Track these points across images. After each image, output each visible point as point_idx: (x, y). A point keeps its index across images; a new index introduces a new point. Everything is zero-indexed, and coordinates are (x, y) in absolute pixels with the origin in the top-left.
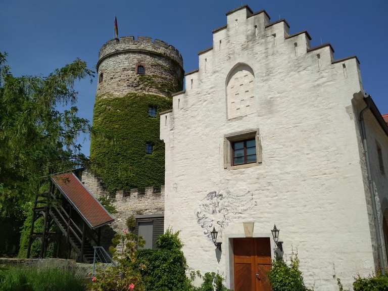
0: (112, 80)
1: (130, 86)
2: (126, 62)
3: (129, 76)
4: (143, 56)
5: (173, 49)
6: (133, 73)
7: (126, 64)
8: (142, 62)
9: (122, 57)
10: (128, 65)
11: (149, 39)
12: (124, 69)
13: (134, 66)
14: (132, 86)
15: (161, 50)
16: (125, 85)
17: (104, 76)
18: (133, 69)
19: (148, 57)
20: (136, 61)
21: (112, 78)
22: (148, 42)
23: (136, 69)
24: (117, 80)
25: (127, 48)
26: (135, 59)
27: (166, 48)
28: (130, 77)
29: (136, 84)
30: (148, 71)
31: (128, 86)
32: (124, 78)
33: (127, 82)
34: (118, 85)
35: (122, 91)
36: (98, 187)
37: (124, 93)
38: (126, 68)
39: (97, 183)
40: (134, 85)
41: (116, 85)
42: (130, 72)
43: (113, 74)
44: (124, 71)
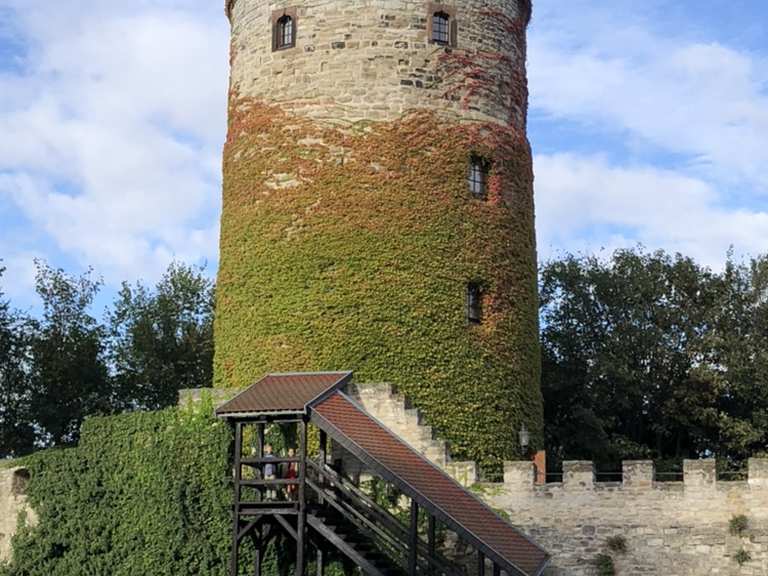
0: (343, 52)
1: (410, 83)
3: (406, 47)
6: (420, 37)
10: (403, 6)
12: (387, 17)
13: (422, 13)
14: (419, 84)
16: (394, 77)
18: (419, 24)
21: (341, 45)
23: (429, 24)
28: (410, 49)
29: (430, 79)
30: (464, 34)
31: (404, 82)
32: (387, 51)
33: (400, 68)
34: (368, 74)
35: (381, 95)
36: (425, 444)
37: (390, 105)
38: (393, 18)
39: (419, 430)
40: (424, 81)
41: (361, 71)
42: (409, 33)
43: (346, 30)
44: (387, 25)
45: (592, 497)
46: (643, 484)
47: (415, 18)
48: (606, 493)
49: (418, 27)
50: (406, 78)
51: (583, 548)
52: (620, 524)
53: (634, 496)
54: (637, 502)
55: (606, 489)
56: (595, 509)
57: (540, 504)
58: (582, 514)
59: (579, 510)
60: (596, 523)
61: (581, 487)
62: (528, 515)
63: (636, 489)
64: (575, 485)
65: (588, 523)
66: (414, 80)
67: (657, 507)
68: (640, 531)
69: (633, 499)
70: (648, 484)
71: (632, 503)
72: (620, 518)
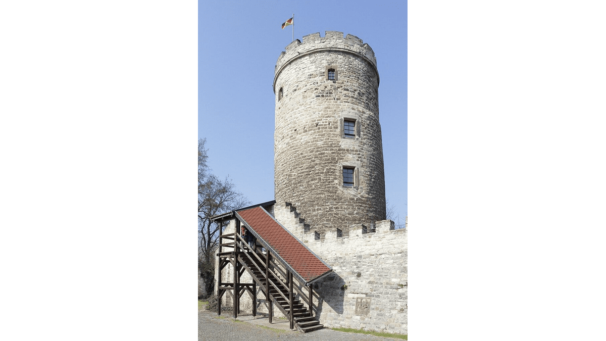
0: (296, 92)
1: (319, 96)
2: (313, 66)
3: (317, 84)
4: (333, 55)
5: (369, 49)
6: (323, 79)
7: (312, 69)
8: (332, 65)
9: (306, 60)
10: (316, 69)
11: (339, 34)
12: (310, 75)
13: (323, 70)
14: (323, 96)
15: (356, 48)
16: (314, 95)
17: (285, 90)
18: (322, 74)
19: (340, 56)
20: (325, 63)
21: (295, 90)
22: (340, 38)
23: (326, 74)
24: (303, 90)
25: (313, 48)
26: (324, 61)
27: (361, 46)
28: (319, 84)
29: (327, 93)
30: (341, 75)
31: (317, 96)
32: (310, 87)
33: (315, 92)
34: (304, 97)
35: (309, 103)
36: (297, 225)
37: (312, 106)
38: (312, 74)
39: (295, 220)
40: (324, 95)
41: (302, 97)
42: (318, 79)
43: (297, 84)
44: (310, 78)
45: (362, 242)
46: (385, 232)
47: (321, 73)
48: (368, 239)
49: (322, 76)
50: (318, 95)
51: (355, 267)
52: (373, 254)
53: (381, 239)
54: (382, 242)
55: (368, 237)
56: (362, 247)
57: (339, 247)
58: (357, 250)
59: (356, 248)
60: (362, 254)
61: (357, 237)
62: (334, 252)
63: (382, 235)
64: (354, 236)
65: (359, 254)
66: (320, 95)
67: (392, 243)
68: (383, 256)
69: (380, 240)
70: (387, 232)
71: (380, 242)
72: (374, 250)
